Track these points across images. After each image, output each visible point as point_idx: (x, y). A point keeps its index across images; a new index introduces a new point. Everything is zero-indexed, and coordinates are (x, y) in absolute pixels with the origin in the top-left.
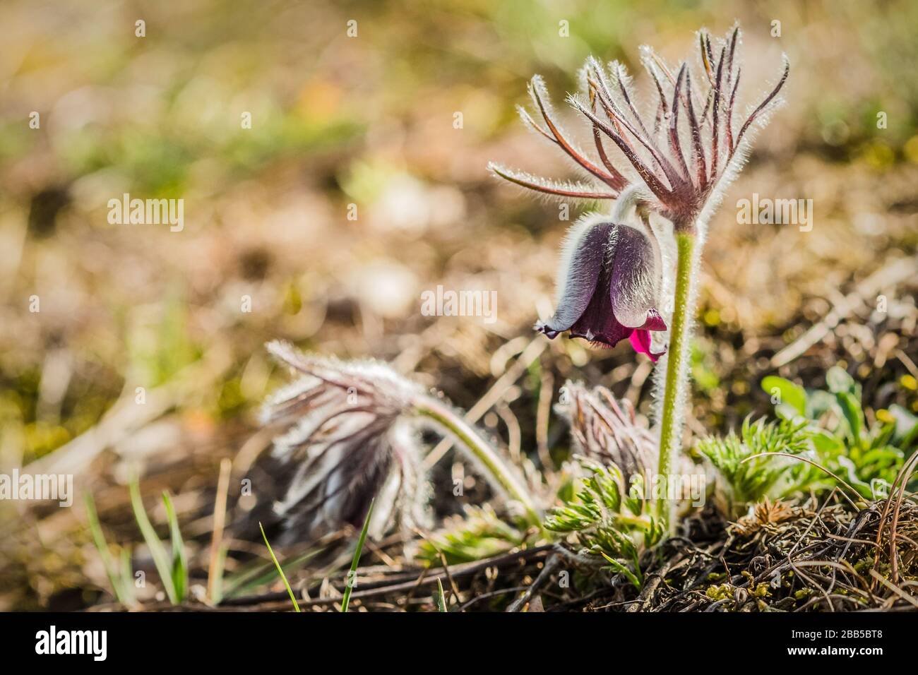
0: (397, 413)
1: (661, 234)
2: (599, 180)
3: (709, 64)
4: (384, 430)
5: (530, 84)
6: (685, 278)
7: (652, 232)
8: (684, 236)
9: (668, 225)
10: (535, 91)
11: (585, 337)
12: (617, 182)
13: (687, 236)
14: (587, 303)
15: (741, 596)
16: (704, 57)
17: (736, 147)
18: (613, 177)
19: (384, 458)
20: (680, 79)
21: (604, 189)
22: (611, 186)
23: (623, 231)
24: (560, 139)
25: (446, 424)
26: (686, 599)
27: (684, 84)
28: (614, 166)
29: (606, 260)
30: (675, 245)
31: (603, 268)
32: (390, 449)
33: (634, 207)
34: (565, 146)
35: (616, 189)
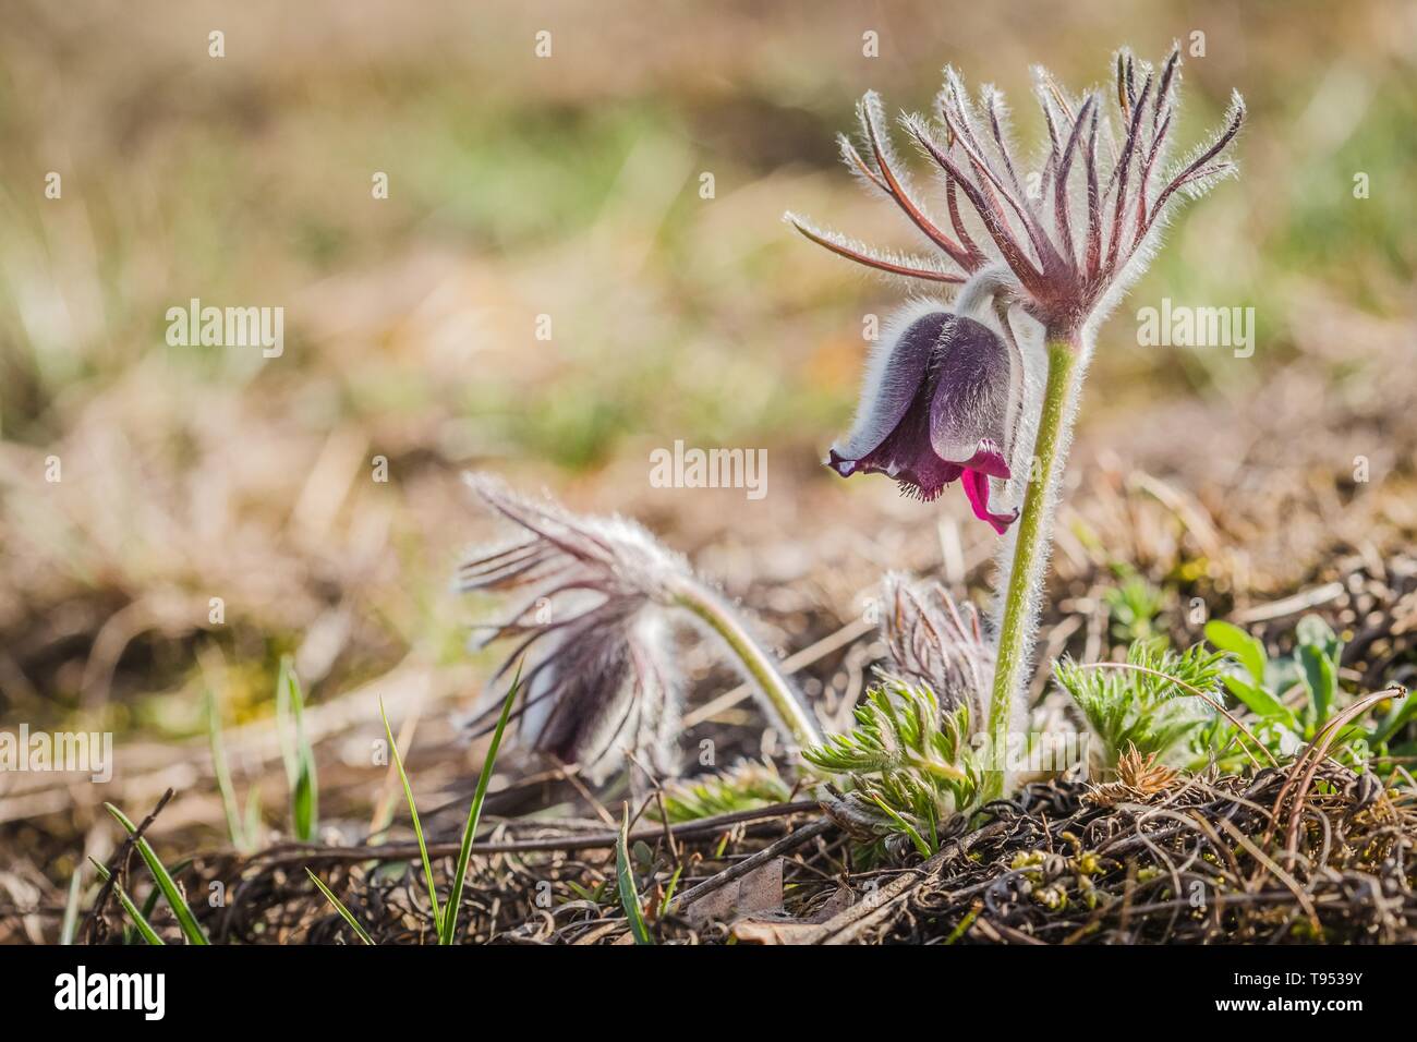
0: (643, 596)
1: (1027, 342)
2: (945, 253)
3: (1127, 100)
4: (619, 617)
5: (860, 103)
6: (1053, 409)
7: (1011, 336)
8: (1058, 346)
9: (1039, 330)
10: (865, 114)
11: (885, 472)
12: (971, 260)
13: (1061, 347)
14: (895, 424)
15: (1053, 865)
16: (1121, 90)
17: (1150, 222)
18: (967, 252)
19: (613, 660)
20: (1081, 117)
21: (951, 268)
22: (962, 264)
23: (965, 325)
24: (895, 188)
25: (713, 621)
26: (984, 874)
27: (1087, 124)
28: (970, 235)
29: (932, 363)
30: (1046, 359)
31: (926, 374)
32: (625, 648)
33: (991, 298)
34: (903, 199)
35: (967, 269)
